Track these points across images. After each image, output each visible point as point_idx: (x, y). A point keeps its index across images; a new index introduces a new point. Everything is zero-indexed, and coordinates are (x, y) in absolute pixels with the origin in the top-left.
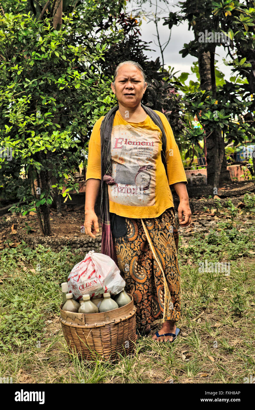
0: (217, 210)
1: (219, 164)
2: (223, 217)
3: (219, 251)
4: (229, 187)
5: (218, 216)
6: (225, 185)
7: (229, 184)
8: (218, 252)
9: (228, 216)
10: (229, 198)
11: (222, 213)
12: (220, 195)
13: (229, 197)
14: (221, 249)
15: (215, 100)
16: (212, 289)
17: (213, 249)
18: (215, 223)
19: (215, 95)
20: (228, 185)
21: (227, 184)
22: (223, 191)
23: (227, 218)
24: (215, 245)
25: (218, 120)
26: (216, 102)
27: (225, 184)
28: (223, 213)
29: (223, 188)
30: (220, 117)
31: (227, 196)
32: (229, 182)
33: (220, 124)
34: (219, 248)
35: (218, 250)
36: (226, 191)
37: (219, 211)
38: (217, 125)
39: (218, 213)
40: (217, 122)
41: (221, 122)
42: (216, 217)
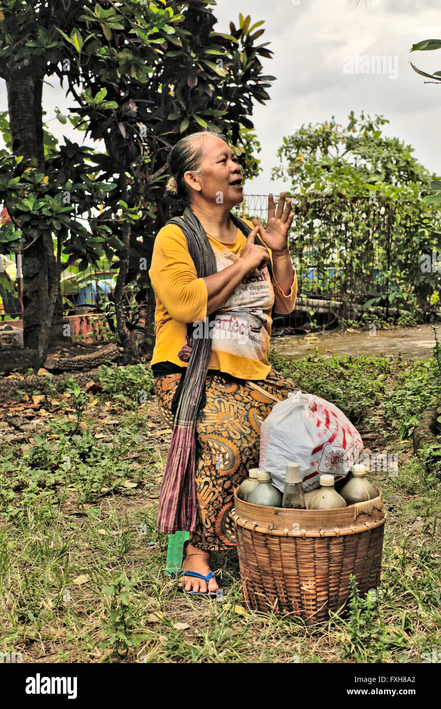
0: (46, 397)
1: (48, 306)
2: (57, 410)
3: (57, 483)
4: (67, 352)
5: (47, 410)
6: (59, 350)
7: (68, 347)
8: (54, 486)
9: (69, 409)
10: (69, 374)
11: (55, 403)
12: (51, 367)
13: (67, 372)
14: (60, 479)
15: (43, 174)
16: (46, 582)
17: (42, 478)
18: (42, 424)
19: (43, 165)
20: (65, 349)
21: (63, 347)
22: (57, 359)
23: (67, 413)
24: (46, 469)
25: (49, 214)
26: (45, 180)
27: (59, 347)
28: (58, 403)
29: (56, 355)
30: (55, 209)
31: (65, 370)
32: (67, 343)
33: (55, 222)
34: (57, 477)
35: (53, 482)
36: (63, 359)
37: (49, 399)
38: (49, 223)
39: (47, 402)
40: (48, 218)
41: (56, 219)
42: (43, 412)
